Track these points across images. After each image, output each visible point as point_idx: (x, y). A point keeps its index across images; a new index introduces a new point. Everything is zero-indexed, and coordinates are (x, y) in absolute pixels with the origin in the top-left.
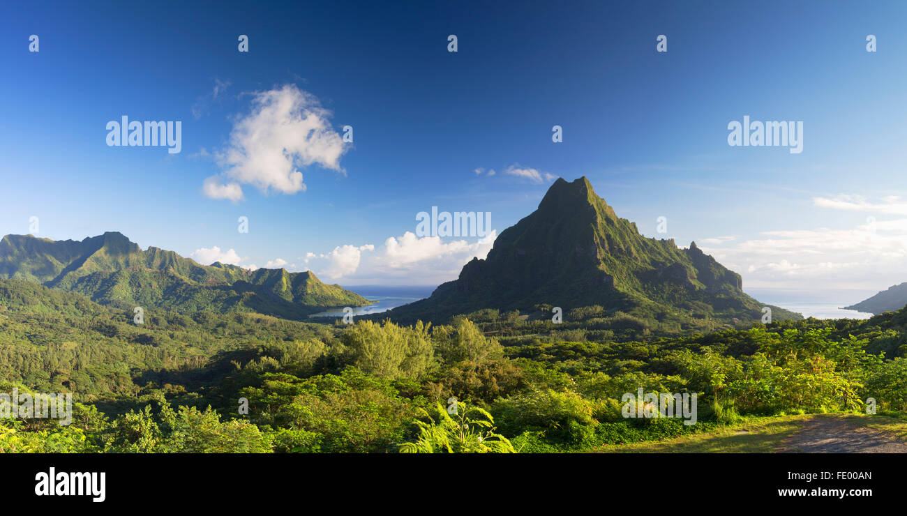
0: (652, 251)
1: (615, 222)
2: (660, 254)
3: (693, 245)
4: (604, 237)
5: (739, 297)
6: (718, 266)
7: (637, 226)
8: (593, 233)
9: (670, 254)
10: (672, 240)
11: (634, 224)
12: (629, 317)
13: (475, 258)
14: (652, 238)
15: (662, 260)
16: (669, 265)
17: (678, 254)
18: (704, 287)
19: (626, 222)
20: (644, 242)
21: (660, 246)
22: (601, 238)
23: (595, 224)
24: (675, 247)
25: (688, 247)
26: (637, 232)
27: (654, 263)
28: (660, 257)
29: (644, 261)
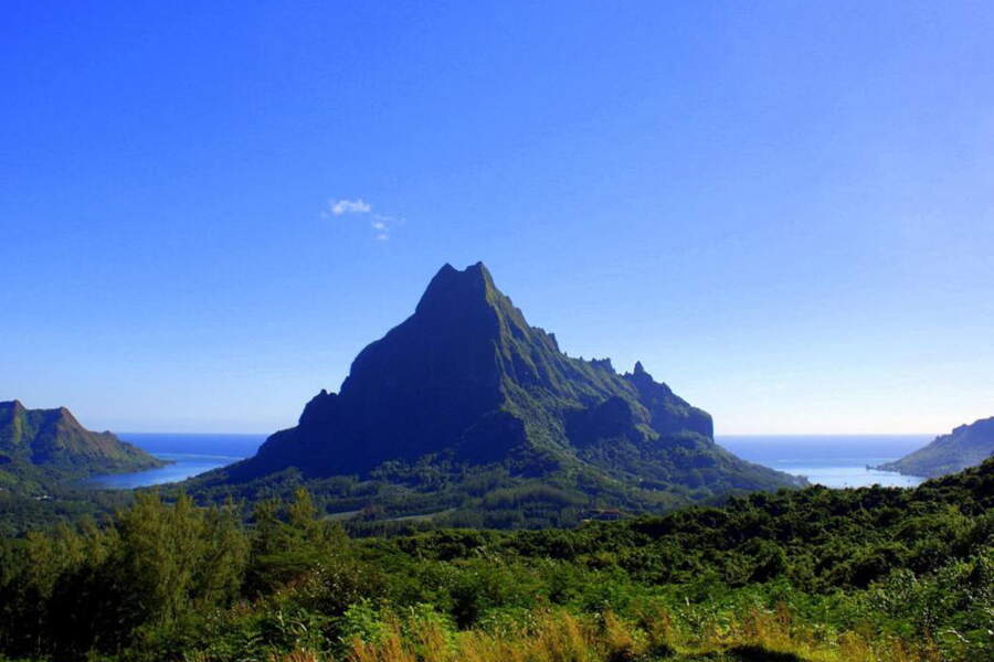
0: (578, 377)
1: (526, 333)
2: (591, 383)
3: (638, 366)
4: (509, 358)
5: (710, 452)
6: (678, 401)
7: (557, 338)
8: (494, 351)
9: (606, 384)
10: (608, 360)
11: (552, 336)
12: (547, 488)
13: (324, 391)
14: (578, 357)
15: (595, 393)
16: (604, 400)
17: (617, 383)
18: (656, 436)
19: (541, 331)
20: (567, 364)
21: (590, 369)
22: (505, 359)
23: (498, 337)
24: (612, 371)
25: (632, 371)
26: (558, 350)
27: (583, 398)
28: (589, 388)
29: (568, 396)
